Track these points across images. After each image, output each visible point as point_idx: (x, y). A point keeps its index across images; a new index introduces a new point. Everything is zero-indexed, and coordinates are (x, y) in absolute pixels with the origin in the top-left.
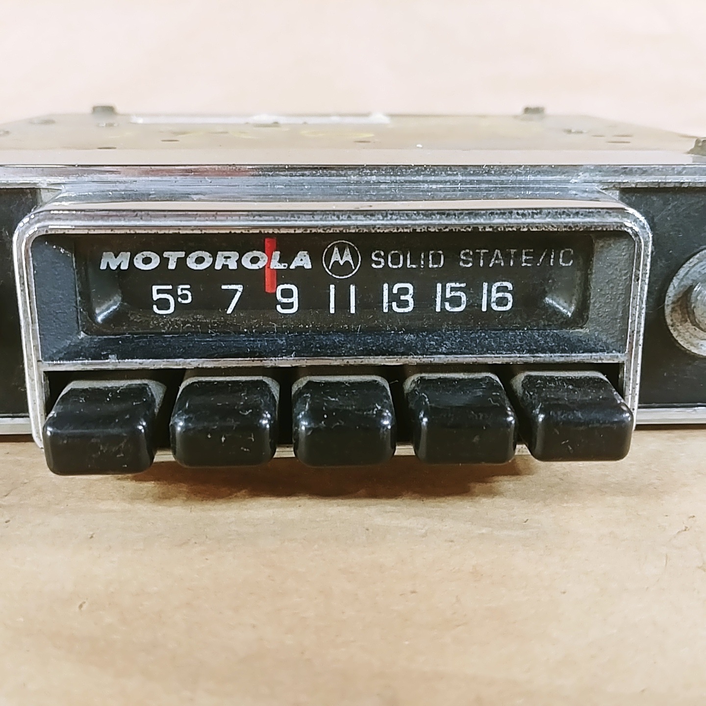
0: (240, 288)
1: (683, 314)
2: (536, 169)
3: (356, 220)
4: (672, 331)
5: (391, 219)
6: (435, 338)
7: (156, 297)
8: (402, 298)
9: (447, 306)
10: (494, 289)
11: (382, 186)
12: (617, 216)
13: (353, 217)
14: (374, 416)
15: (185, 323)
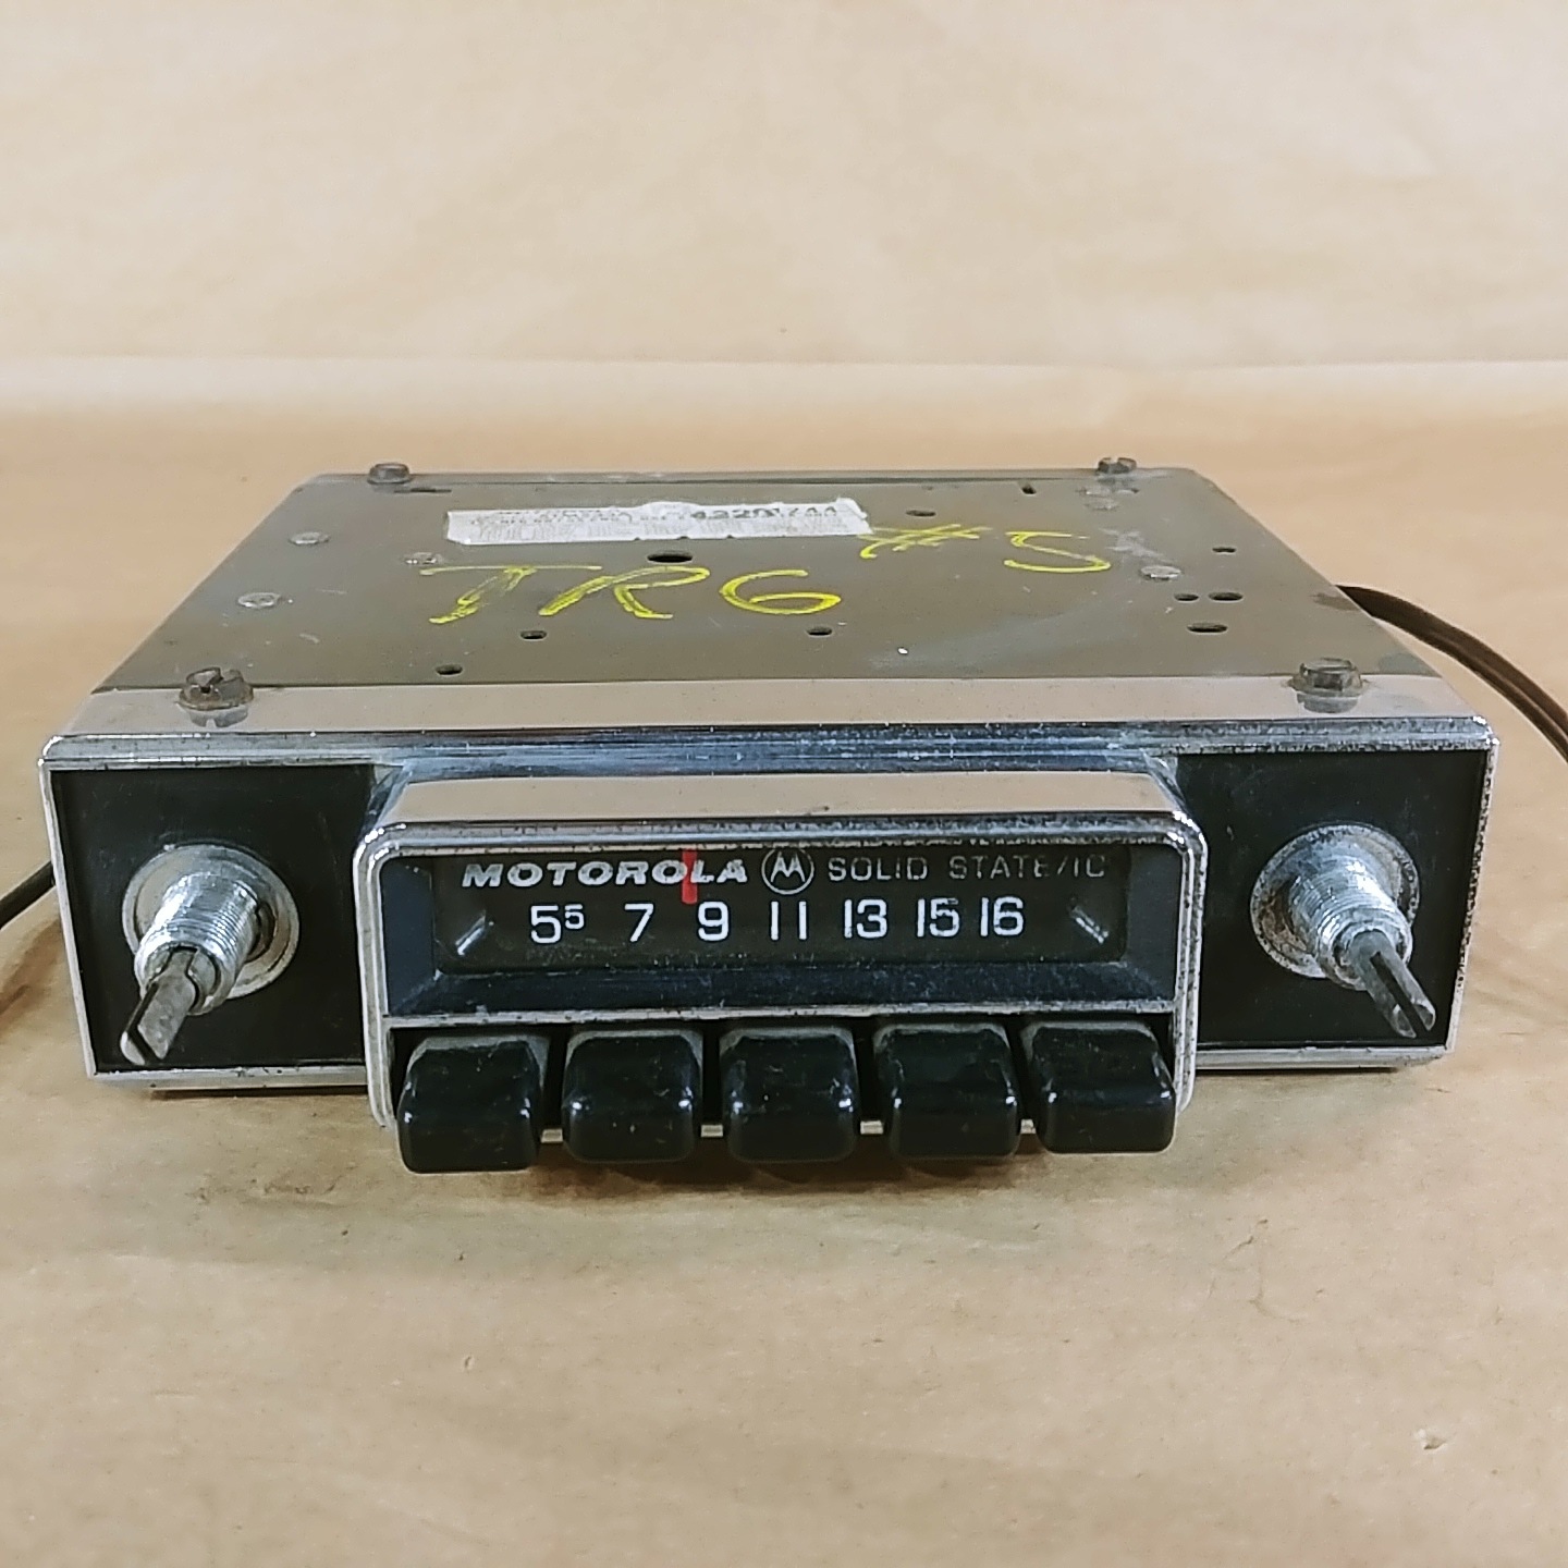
0: (649, 908)
1: (1278, 919)
2: (1062, 728)
3: (807, 829)
4: (1262, 944)
5: (854, 828)
6: (916, 976)
7: (535, 921)
8: (872, 918)
9: (934, 930)
10: (997, 908)
11: (844, 755)
12: (1158, 823)
13: (803, 826)
14: (830, 1097)
15: (574, 952)
